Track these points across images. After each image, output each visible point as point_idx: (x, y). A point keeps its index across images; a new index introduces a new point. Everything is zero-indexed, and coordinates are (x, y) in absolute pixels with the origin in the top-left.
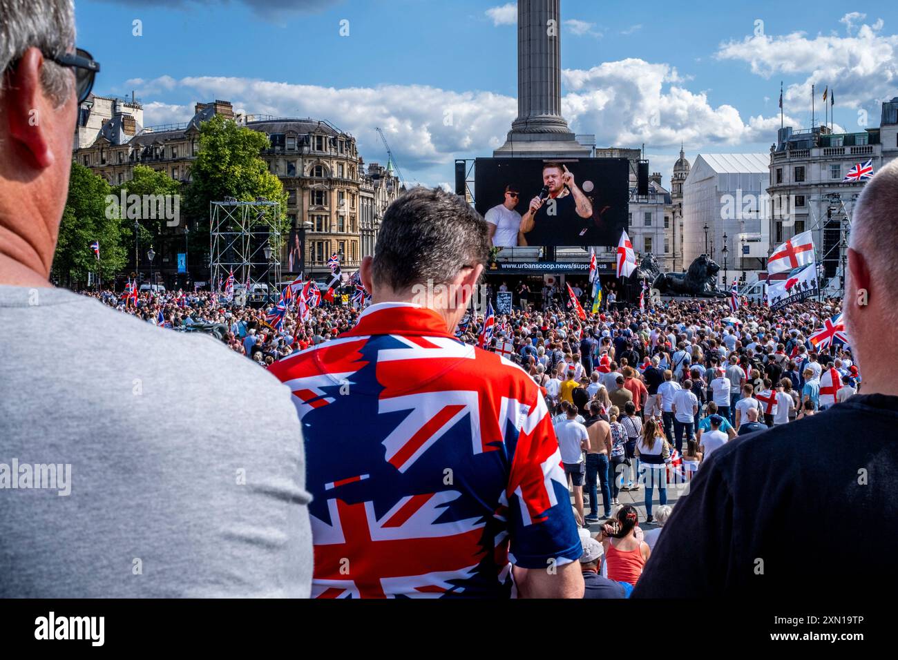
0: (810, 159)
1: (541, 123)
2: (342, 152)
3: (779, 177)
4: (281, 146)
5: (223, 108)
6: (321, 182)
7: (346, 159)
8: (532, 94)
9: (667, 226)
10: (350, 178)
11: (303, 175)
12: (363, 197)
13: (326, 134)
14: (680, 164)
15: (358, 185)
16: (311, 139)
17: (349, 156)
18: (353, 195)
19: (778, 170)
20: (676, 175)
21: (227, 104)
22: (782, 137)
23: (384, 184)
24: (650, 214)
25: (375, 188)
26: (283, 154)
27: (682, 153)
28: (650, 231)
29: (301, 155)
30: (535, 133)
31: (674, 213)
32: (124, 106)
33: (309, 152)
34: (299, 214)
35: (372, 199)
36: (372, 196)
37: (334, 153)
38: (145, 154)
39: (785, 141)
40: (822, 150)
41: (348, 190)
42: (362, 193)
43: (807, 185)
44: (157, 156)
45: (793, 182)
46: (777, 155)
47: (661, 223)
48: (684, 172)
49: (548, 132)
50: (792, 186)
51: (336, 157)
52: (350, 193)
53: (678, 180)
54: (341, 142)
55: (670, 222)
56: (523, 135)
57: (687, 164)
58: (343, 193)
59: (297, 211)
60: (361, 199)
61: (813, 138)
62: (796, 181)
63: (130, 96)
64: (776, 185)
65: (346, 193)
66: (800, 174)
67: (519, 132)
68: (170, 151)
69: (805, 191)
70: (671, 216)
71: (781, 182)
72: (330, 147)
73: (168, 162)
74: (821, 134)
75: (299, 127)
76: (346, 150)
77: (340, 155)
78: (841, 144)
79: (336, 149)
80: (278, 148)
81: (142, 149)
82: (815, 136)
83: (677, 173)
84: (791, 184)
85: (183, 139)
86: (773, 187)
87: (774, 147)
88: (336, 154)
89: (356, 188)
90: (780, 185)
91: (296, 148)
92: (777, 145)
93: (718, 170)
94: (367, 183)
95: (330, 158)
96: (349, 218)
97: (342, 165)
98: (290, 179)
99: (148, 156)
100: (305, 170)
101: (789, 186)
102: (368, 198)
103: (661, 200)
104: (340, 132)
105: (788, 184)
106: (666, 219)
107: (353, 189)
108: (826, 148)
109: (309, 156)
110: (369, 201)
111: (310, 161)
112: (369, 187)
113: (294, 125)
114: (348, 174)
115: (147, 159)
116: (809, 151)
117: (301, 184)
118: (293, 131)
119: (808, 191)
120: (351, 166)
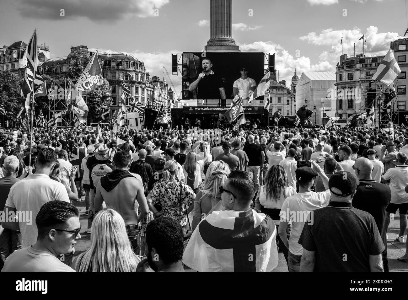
0: (356, 69)
1: (222, 41)
2: (137, 69)
3: (341, 78)
4: (109, 66)
5: (83, 49)
6: (127, 82)
7: (140, 72)
8: (217, 27)
9: (288, 104)
10: (142, 81)
11: (119, 79)
12: (148, 90)
13: (130, 60)
14: (295, 78)
15: (145, 84)
16: (123, 62)
17: (141, 71)
18: (143, 89)
19: (340, 75)
20: (292, 83)
21: (85, 47)
22: (342, 59)
23: (159, 85)
24: (280, 98)
25: (154, 86)
26: (110, 69)
27: (295, 73)
28: (280, 106)
29: (118, 70)
30: (218, 46)
31: (291, 98)
32: (41, 49)
33: (122, 68)
34: (117, 97)
35: (152, 91)
36: (152, 90)
37: (133, 69)
38: (48, 70)
39: (344, 61)
40: (361, 65)
41: (140, 87)
42: (147, 88)
43: (354, 82)
44: (53, 71)
45: (347, 80)
46: (339, 68)
47: (285, 102)
48: (296, 81)
49: (225, 45)
50: (347, 82)
51: (135, 71)
52: (142, 88)
53: (294, 85)
54: (137, 64)
55: (290, 102)
56: (212, 47)
57: (298, 78)
58: (138, 88)
59: (117, 96)
60: (147, 91)
61: (357, 59)
62: (349, 80)
63: (44, 45)
64: (339, 82)
65: (139, 88)
66: (350, 77)
67: (211, 45)
68: (59, 69)
69: (353, 85)
70: (290, 99)
71: (342, 80)
72: (132, 66)
73: (58, 74)
74: (361, 57)
75: (117, 57)
76: (140, 68)
77: (136, 70)
78: (371, 62)
79: (135, 67)
80: (107, 67)
81: (47, 68)
82: (358, 58)
83: (293, 82)
84: (347, 81)
85: (65, 63)
86: (338, 83)
87: (338, 64)
88: (134, 70)
89: (144, 86)
90: (341, 82)
91: (116, 67)
92: (339, 63)
93: (312, 79)
94: (150, 84)
95: (132, 71)
96: (141, 99)
97: (138, 75)
98: (113, 81)
99: (50, 71)
100: (120, 77)
101: (346, 82)
102: (150, 91)
103: (285, 91)
104: (137, 60)
105: (345, 81)
106: (288, 101)
107: (143, 86)
108: (363, 64)
109: (122, 70)
110: (151, 92)
111: (122, 73)
112: (151, 86)
113: (115, 56)
114: (140, 79)
115: (49, 72)
116: (355, 65)
117: (118, 83)
118: (114, 59)
119: (355, 85)
120: (142, 75)
